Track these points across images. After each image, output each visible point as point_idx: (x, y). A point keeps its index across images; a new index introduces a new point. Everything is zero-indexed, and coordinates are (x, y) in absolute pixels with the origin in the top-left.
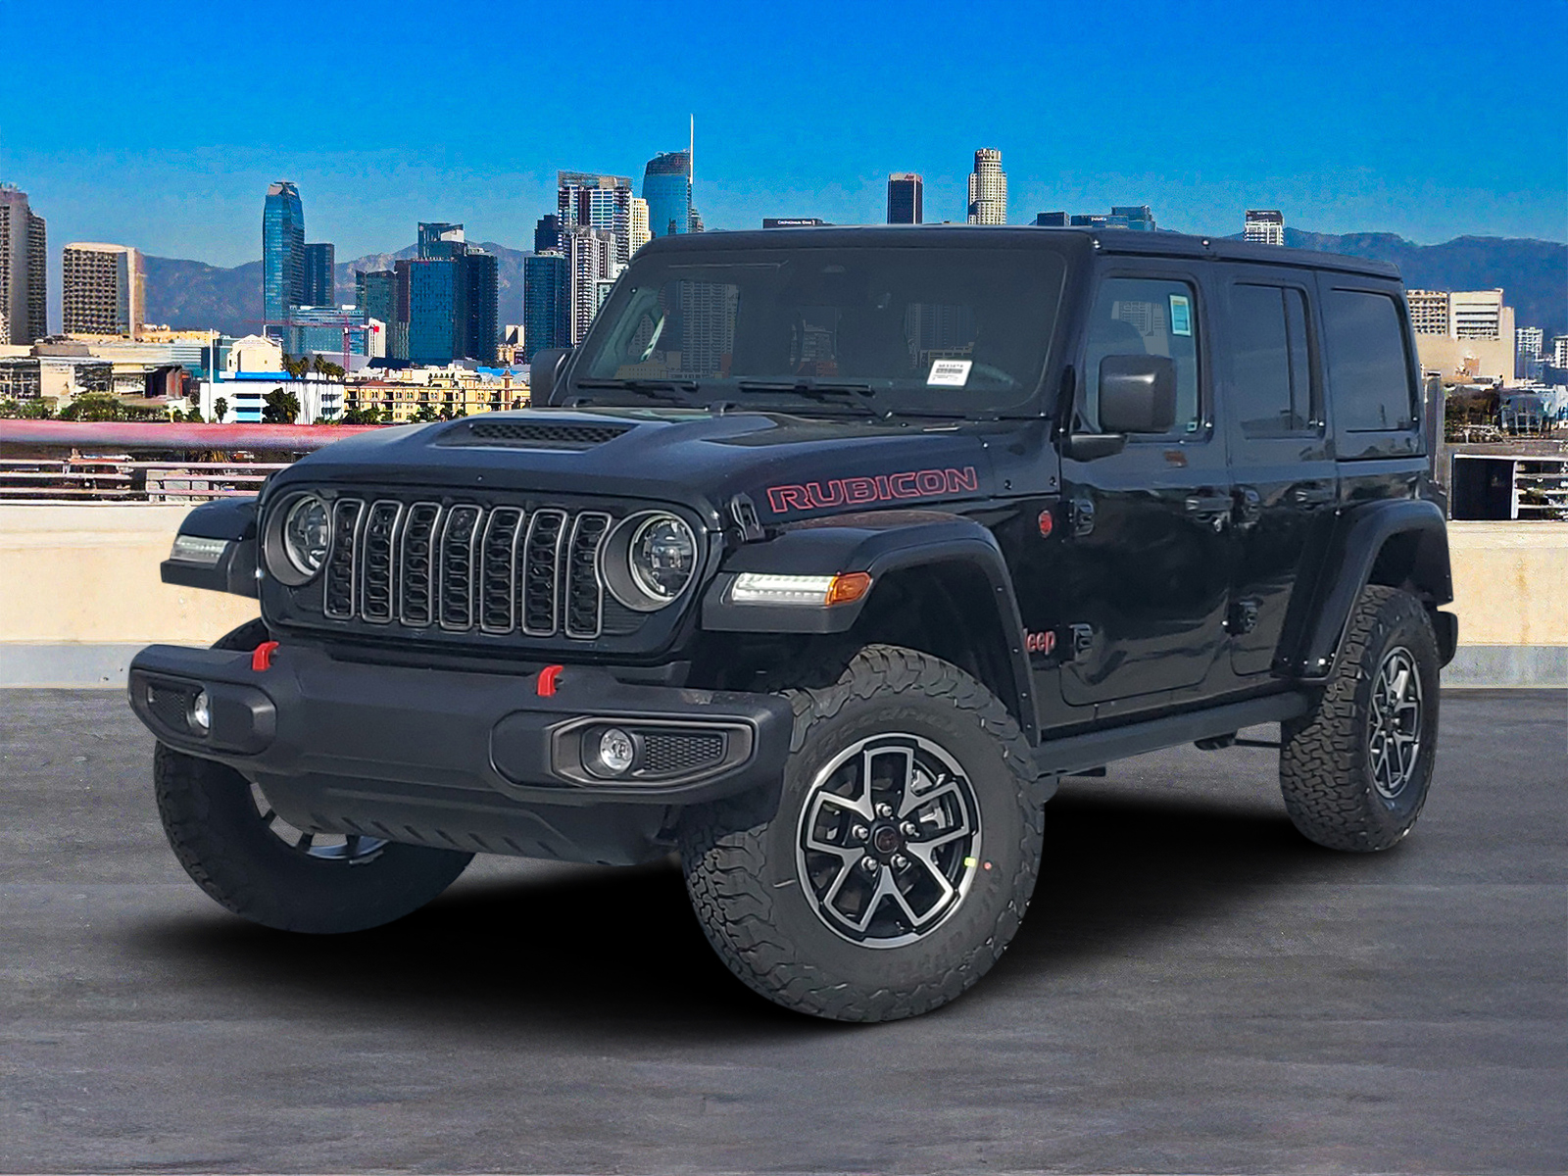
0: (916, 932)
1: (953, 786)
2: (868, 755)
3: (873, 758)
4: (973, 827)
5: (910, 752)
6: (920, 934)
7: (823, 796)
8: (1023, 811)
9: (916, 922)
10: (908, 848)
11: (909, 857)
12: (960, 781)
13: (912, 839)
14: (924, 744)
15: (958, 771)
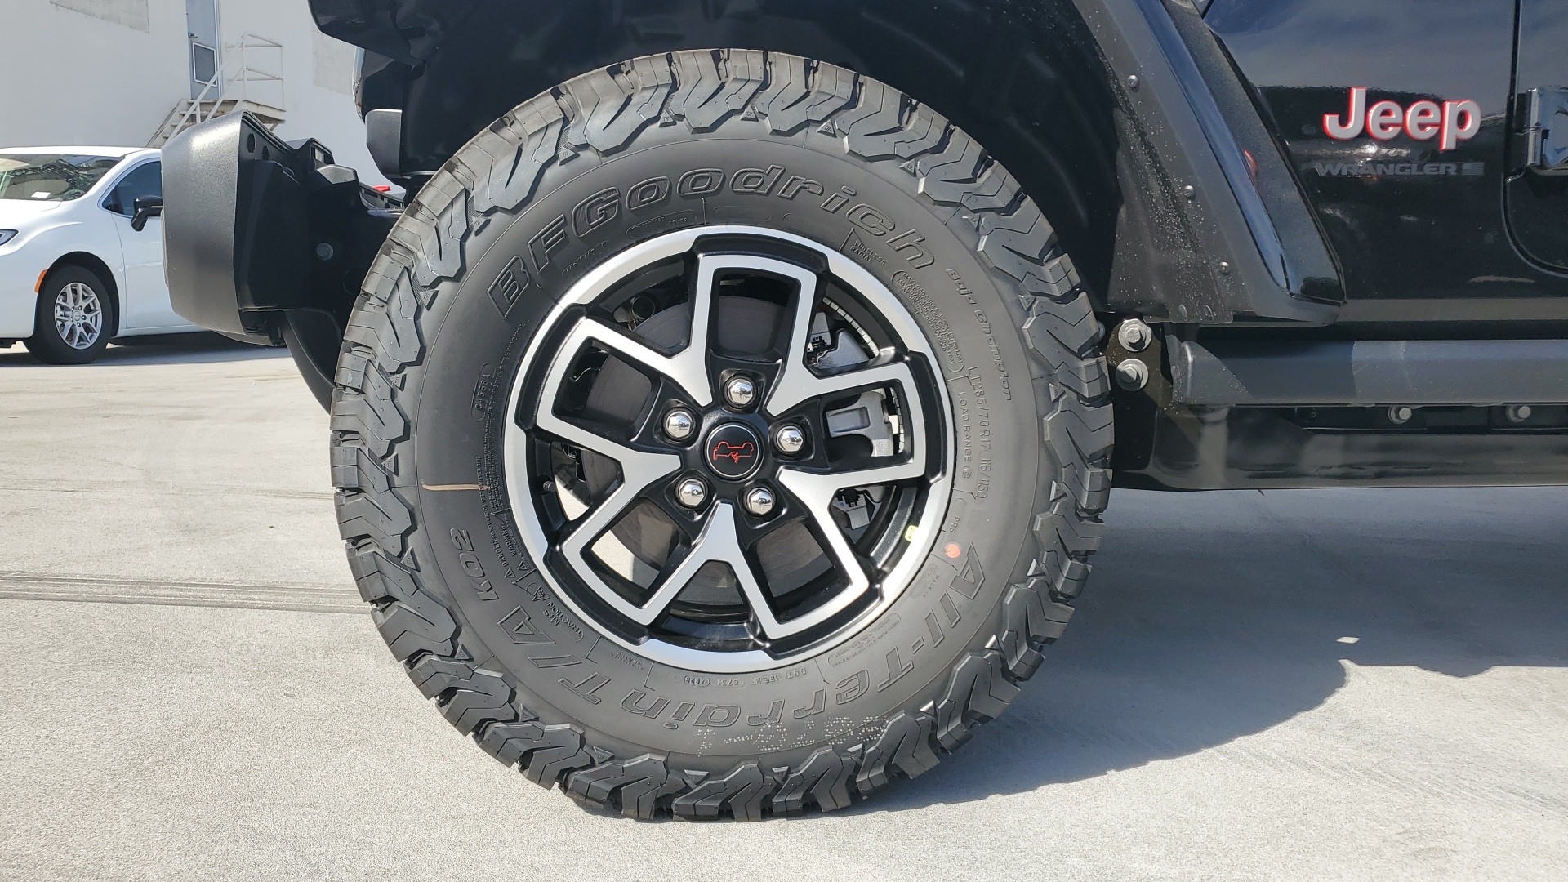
0: (769, 652)
1: (901, 373)
2: (708, 266)
3: (720, 275)
4: (935, 463)
5: (807, 281)
6: (775, 658)
7: (587, 329)
8: (1052, 458)
9: (776, 630)
10: (781, 479)
11: (783, 496)
12: (919, 364)
13: (797, 461)
14: (841, 266)
15: (915, 341)
